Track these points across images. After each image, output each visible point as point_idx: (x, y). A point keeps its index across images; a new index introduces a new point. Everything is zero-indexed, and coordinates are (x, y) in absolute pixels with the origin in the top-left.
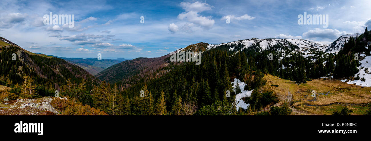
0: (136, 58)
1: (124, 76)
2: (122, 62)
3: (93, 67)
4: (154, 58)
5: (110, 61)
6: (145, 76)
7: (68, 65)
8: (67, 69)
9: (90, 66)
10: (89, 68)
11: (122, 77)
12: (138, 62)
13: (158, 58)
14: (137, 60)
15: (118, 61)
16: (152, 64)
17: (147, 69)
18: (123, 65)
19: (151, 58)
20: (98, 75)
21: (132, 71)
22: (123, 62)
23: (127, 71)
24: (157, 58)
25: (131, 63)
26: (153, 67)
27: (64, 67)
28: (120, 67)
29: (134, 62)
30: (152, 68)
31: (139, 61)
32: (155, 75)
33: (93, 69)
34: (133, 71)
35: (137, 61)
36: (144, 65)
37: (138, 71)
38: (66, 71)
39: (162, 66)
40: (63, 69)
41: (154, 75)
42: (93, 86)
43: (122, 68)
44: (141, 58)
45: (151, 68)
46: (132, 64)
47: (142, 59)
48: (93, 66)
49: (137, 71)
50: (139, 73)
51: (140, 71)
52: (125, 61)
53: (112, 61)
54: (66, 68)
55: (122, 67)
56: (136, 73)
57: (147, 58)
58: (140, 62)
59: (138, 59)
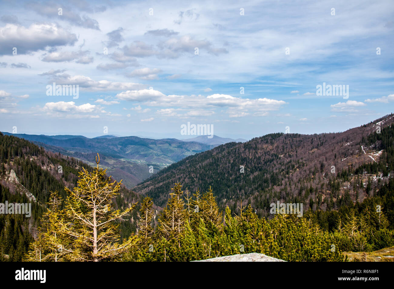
0: (261, 136)
1: (227, 192)
2: (216, 148)
3: (120, 162)
4: (324, 135)
5: (174, 145)
6: (304, 192)
7: (45, 159)
8: (47, 174)
9: (112, 162)
10: (109, 168)
11: (220, 195)
12: (270, 147)
13: (338, 134)
14: (267, 142)
15: (201, 144)
16: (320, 155)
17: (305, 168)
18: (220, 155)
19: (313, 134)
20: (141, 189)
21: (251, 177)
22: (221, 148)
23: (233, 176)
24: (333, 136)
25: (247, 150)
26: (325, 162)
27: (34, 167)
28: (211, 164)
29: (256, 149)
30: (322, 166)
31: (272, 144)
32: (338, 189)
33: (122, 168)
34: (256, 174)
35: (265, 146)
36: (290, 156)
37: (272, 176)
38: (42, 178)
39: (356, 161)
40: (34, 173)
41: (334, 188)
42: (135, 223)
43: (218, 165)
44: (279, 135)
45: (319, 166)
46: (250, 155)
47: (282, 139)
48: (122, 160)
49: (269, 176)
50: (274, 180)
51: (280, 177)
52: (227, 144)
53: (182, 145)
54: (41, 169)
55: (216, 162)
56: (266, 181)
57: (300, 135)
58: (277, 147)
59: (270, 138)
